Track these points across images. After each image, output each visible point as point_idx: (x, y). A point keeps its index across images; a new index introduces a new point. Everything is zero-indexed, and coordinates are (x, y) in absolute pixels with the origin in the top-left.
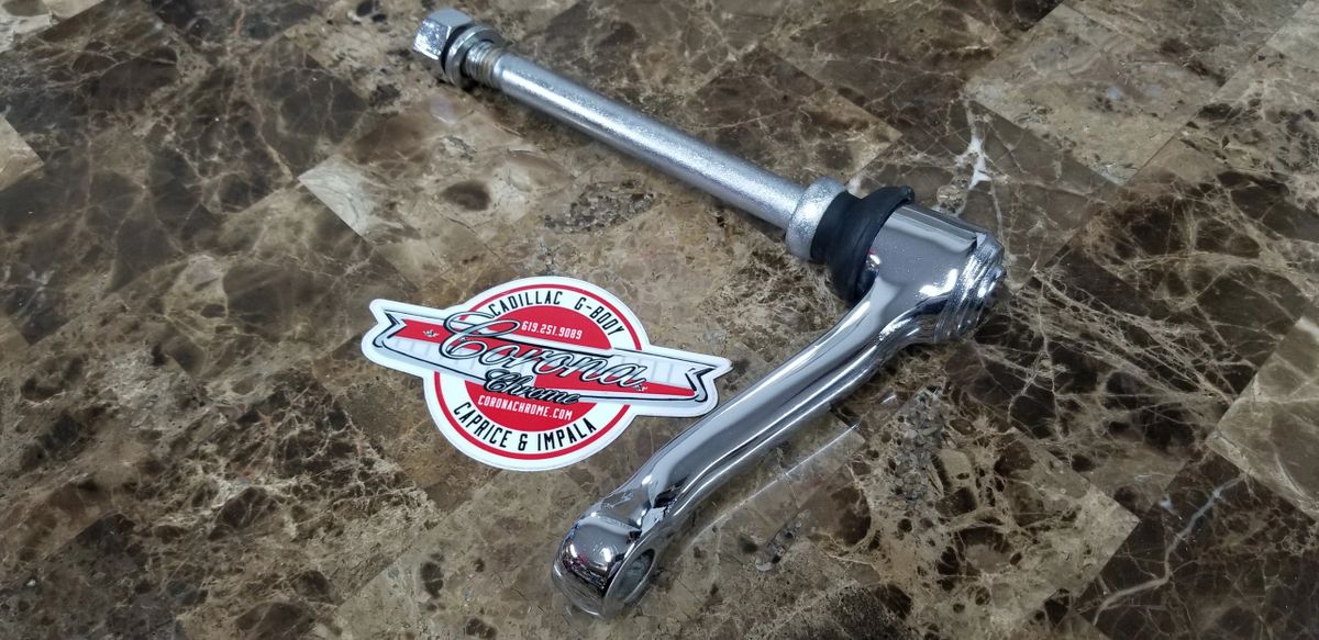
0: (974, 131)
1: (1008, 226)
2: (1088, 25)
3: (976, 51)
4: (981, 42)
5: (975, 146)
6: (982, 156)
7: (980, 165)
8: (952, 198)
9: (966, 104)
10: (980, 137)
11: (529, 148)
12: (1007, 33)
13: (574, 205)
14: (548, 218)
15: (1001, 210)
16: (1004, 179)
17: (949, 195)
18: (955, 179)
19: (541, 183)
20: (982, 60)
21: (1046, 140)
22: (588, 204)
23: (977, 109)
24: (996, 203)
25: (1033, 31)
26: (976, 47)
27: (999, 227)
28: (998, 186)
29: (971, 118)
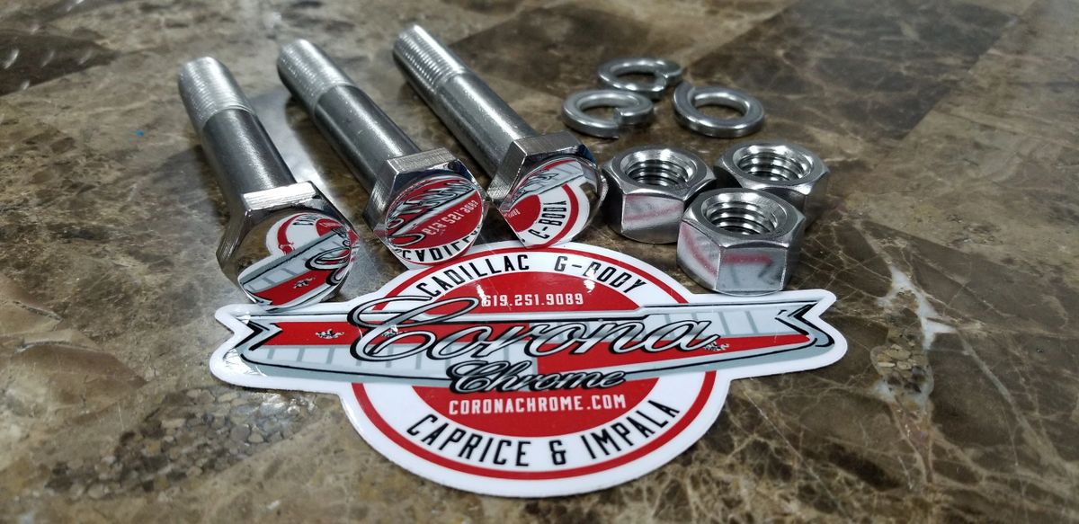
0: (888, 260)
1: (1032, 409)
2: (982, 130)
3: (841, 163)
4: (842, 153)
5: (901, 281)
6: (921, 297)
7: (923, 310)
8: (902, 366)
9: (858, 225)
10: (904, 270)
11: (67, 336)
12: (874, 141)
13: (127, 436)
14: (60, 469)
15: (1002, 379)
16: (976, 327)
17: (894, 361)
18: (893, 333)
19: (67, 397)
20: (856, 172)
21: (1011, 267)
22: (158, 432)
23: (879, 231)
24: (986, 368)
25: (912, 138)
26: (839, 159)
27: (1015, 410)
28: (973, 341)
29: (874, 244)
